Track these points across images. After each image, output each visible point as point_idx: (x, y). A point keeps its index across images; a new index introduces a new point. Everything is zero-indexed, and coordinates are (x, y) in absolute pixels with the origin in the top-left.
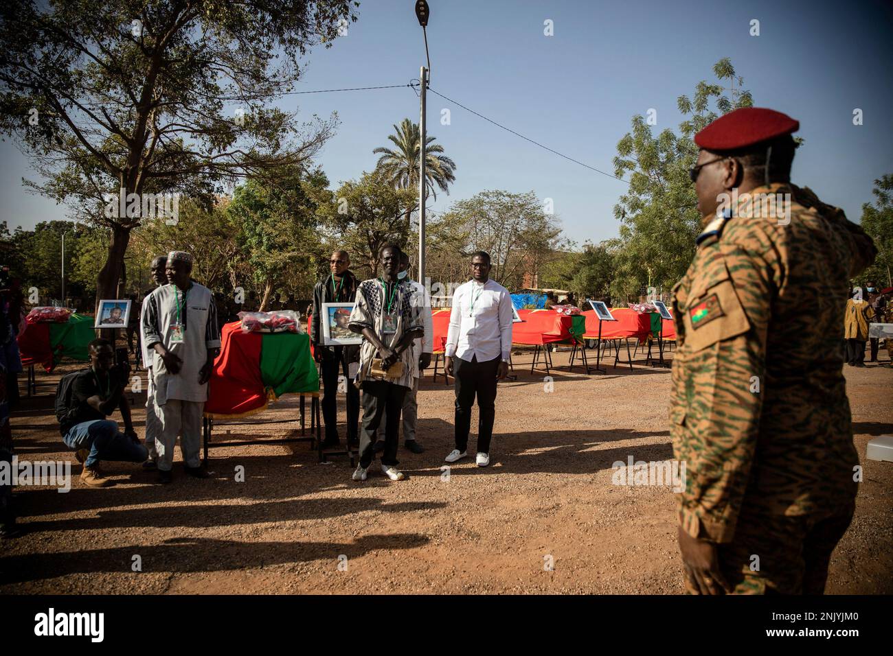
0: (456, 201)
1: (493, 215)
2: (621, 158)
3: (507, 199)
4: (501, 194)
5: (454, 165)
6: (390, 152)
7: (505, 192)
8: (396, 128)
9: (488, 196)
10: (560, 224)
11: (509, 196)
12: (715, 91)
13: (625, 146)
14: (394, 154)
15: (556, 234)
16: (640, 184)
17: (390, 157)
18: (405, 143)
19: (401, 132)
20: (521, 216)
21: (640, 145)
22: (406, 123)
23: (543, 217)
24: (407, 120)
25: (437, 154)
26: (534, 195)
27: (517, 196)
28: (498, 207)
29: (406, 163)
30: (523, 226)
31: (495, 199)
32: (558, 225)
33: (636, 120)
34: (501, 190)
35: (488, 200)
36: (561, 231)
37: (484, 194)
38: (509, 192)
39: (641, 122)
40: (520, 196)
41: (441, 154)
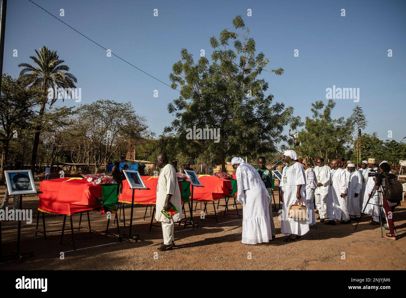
0: (81, 105)
1: (105, 114)
2: (174, 75)
3: (114, 105)
4: (110, 102)
5: (76, 79)
6: (31, 67)
7: (113, 101)
8: (37, 52)
9: (102, 103)
10: (146, 122)
11: (115, 104)
12: (233, 36)
13: (177, 68)
14: (34, 68)
15: (145, 129)
16: (186, 93)
17: (31, 70)
18: (42, 62)
19: (40, 54)
20: (122, 117)
21: (187, 68)
22: (44, 49)
23: (135, 118)
24: (44, 47)
25: (65, 72)
26: (130, 104)
27: (119, 104)
28: (108, 110)
29: (42, 75)
30: (124, 123)
31: (107, 105)
32: (146, 123)
33: (183, 52)
34: (111, 100)
35: (102, 105)
36: (148, 127)
37: (100, 101)
38: (115, 101)
39: (186, 53)
40: (122, 105)
41: (68, 72)
